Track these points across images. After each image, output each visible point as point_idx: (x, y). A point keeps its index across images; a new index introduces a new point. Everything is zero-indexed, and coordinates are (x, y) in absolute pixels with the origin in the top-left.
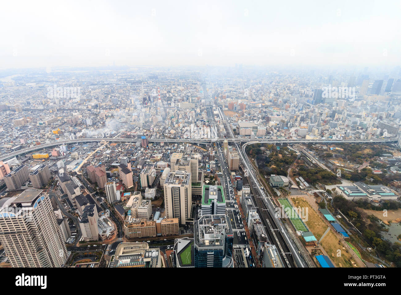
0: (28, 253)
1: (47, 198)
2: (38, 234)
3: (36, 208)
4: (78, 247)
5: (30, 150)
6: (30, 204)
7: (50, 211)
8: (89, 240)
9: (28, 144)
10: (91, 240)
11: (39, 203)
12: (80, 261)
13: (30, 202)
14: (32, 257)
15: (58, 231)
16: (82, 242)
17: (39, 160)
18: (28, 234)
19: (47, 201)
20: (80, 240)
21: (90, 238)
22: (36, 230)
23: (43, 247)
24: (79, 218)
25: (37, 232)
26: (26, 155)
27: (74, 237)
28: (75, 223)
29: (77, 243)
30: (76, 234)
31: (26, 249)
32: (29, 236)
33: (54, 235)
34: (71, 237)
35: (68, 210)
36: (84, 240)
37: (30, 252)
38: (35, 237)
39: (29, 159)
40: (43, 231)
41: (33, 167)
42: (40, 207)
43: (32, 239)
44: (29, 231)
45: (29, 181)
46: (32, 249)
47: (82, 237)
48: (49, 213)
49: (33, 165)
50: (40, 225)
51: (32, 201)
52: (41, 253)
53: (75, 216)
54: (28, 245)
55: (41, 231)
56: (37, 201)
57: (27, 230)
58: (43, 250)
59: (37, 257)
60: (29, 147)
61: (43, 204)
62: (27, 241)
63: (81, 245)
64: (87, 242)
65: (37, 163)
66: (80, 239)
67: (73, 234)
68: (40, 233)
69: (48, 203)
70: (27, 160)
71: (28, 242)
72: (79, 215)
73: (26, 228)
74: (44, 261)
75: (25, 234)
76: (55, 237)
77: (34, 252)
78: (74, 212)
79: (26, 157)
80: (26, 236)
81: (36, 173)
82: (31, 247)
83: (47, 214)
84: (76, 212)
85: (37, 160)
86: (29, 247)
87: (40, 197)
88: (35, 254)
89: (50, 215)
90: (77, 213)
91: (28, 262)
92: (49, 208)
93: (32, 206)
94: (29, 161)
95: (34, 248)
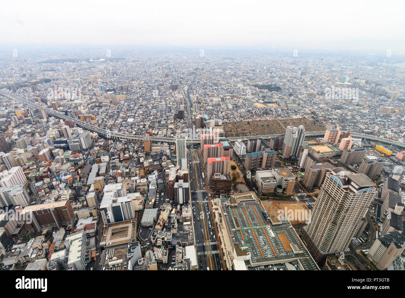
0: (326, 216)
1: (372, 194)
2: (343, 212)
3: (359, 194)
4: (356, 253)
5: (377, 140)
6: (357, 187)
7: (365, 205)
8: (371, 260)
9: (379, 133)
10: (374, 263)
11: (364, 192)
12: (351, 266)
13: (359, 186)
14: (326, 222)
15: (356, 225)
16: (363, 253)
17: (379, 153)
18: (338, 206)
19: (371, 196)
20: (363, 251)
21: (374, 261)
22: (345, 209)
23: (338, 225)
24: (377, 232)
25: (344, 210)
26: (371, 142)
27: (361, 242)
28: (369, 232)
29: (358, 249)
30: (364, 241)
31: (327, 213)
32: (337, 208)
33: (351, 225)
34: (358, 239)
35: (372, 216)
36: (367, 255)
37: (328, 218)
38: (339, 212)
39: (371, 147)
40: (348, 214)
41: (369, 155)
42: (362, 196)
43: (337, 212)
44: (340, 205)
45: (358, 165)
46: (331, 217)
47: (368, 250)
48: (364, 206)
49: (370, 154)
50: (351, 208)
51: (362, 186)
52: (333, 226)
53: (374, 227)
54: (331, 212)
55: (346, 213)
56: (364, 190)
57: (339, 202)
58: (336, 226)
59: (328, 226)
60: (379, 136)
61: (366, 195)
62: (333, 209)
63: (361, 255)
64: (368, 259)
65: (375, 154)
66: (363, 249)
67: (361, 238)
68: (345, 213)
69: (370, 198)
70: (369, 147)
71: (333, 211)
72: (379, 230)
73: (340, 201)
74: (330, 233)
75: (336, 204)
76: (350, 227)
77: (330, 221)
78: (377, 223)
79: (369, 143)
80: (335, 205)
81: (369, 163)
82: (332, 215)
83: (361, 205)
84: (379, 225)
85: (377, 152)
86: (330, 214)
87: (369, 189)
88: (330, 223)
89: (363, 208)
90: (379, 227)
91: (321, 222)
92: (367, 203)
93: (358, 190)
94: (370, 148)
95: (333, 218)
